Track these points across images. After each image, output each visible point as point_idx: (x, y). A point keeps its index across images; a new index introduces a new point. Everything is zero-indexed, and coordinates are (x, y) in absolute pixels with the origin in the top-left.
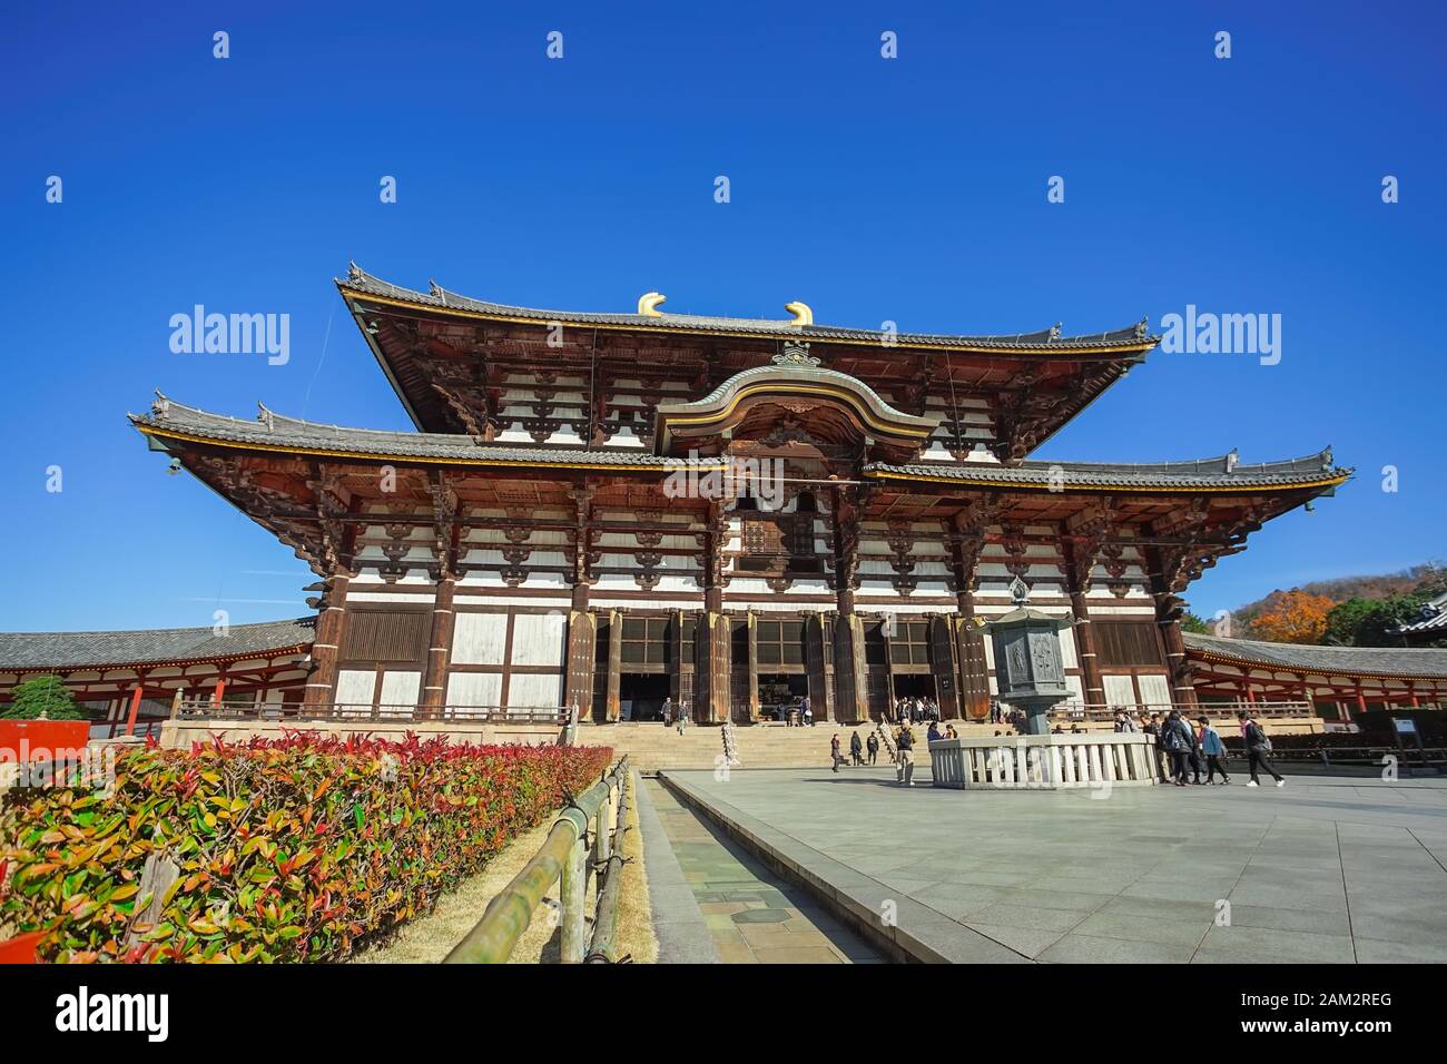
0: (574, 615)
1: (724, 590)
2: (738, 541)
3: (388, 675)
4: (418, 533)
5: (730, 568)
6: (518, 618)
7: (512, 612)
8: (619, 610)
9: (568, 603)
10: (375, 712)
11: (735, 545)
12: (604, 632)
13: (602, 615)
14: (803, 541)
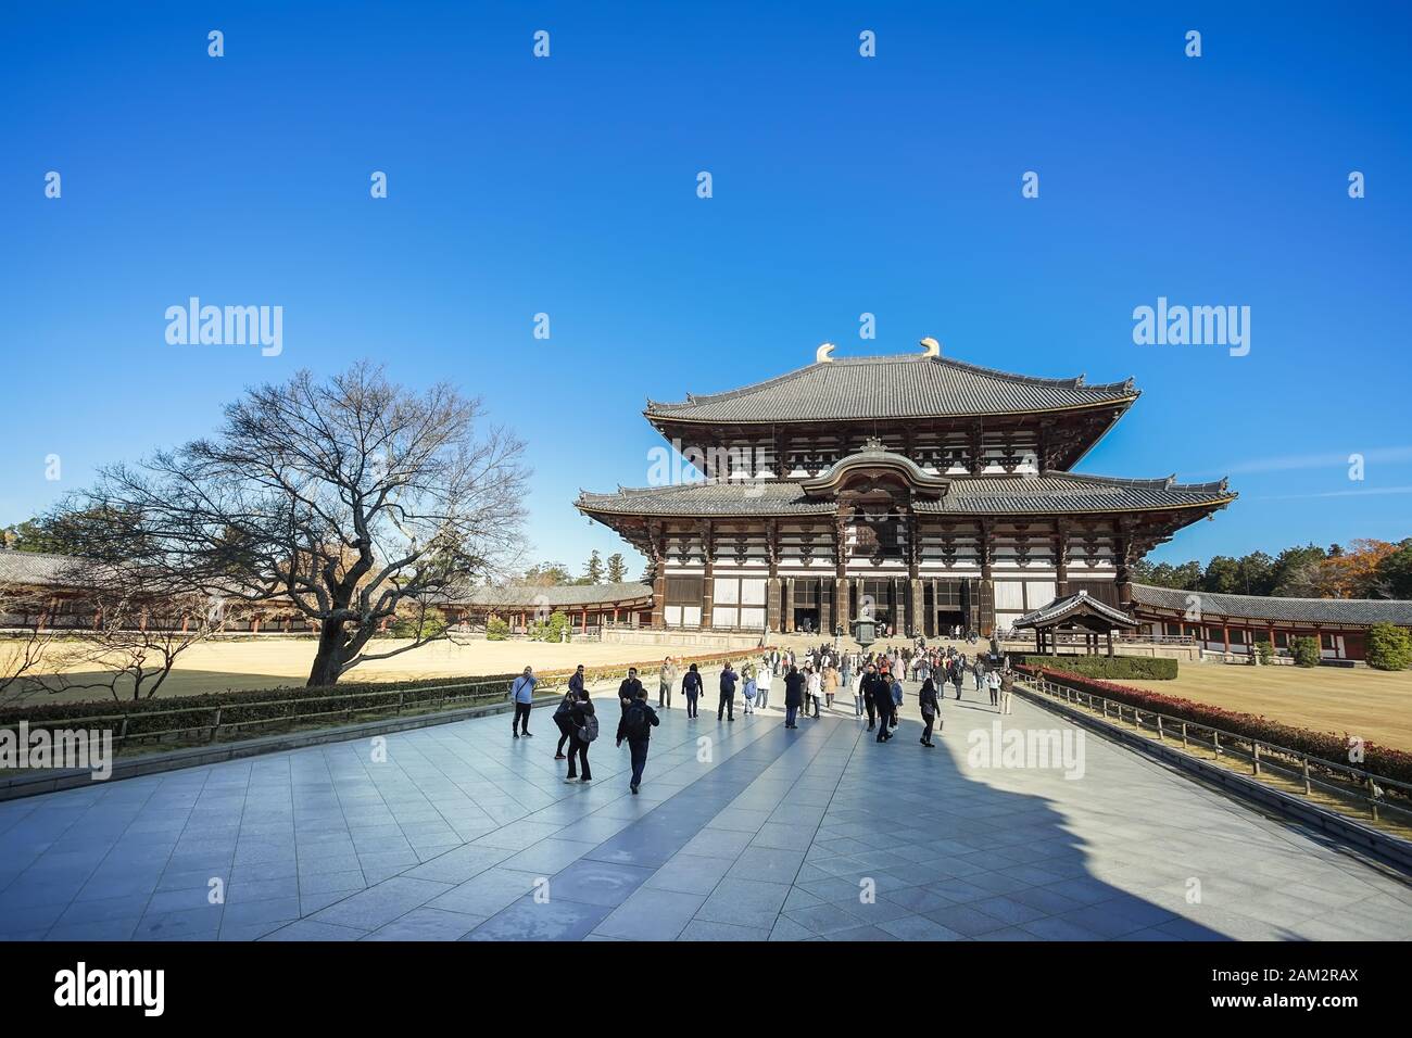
0: (770, 580)
1: (847, 565)
2: (855, 538)
3: (686, 608)
4: (693, 540)
5: (850, 553)
6: (744, 580)
7: (741, 578)
8: (792, 577)
9: (767, 573)
10: (682, 625)
11: (853, 541)
12: (784, 588)
13: (783, 579)
14: (890, 537)
